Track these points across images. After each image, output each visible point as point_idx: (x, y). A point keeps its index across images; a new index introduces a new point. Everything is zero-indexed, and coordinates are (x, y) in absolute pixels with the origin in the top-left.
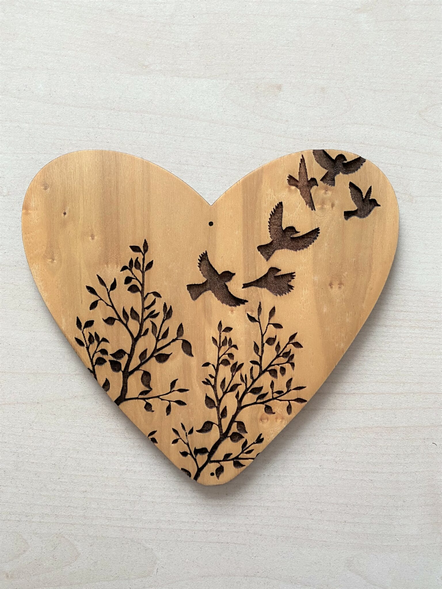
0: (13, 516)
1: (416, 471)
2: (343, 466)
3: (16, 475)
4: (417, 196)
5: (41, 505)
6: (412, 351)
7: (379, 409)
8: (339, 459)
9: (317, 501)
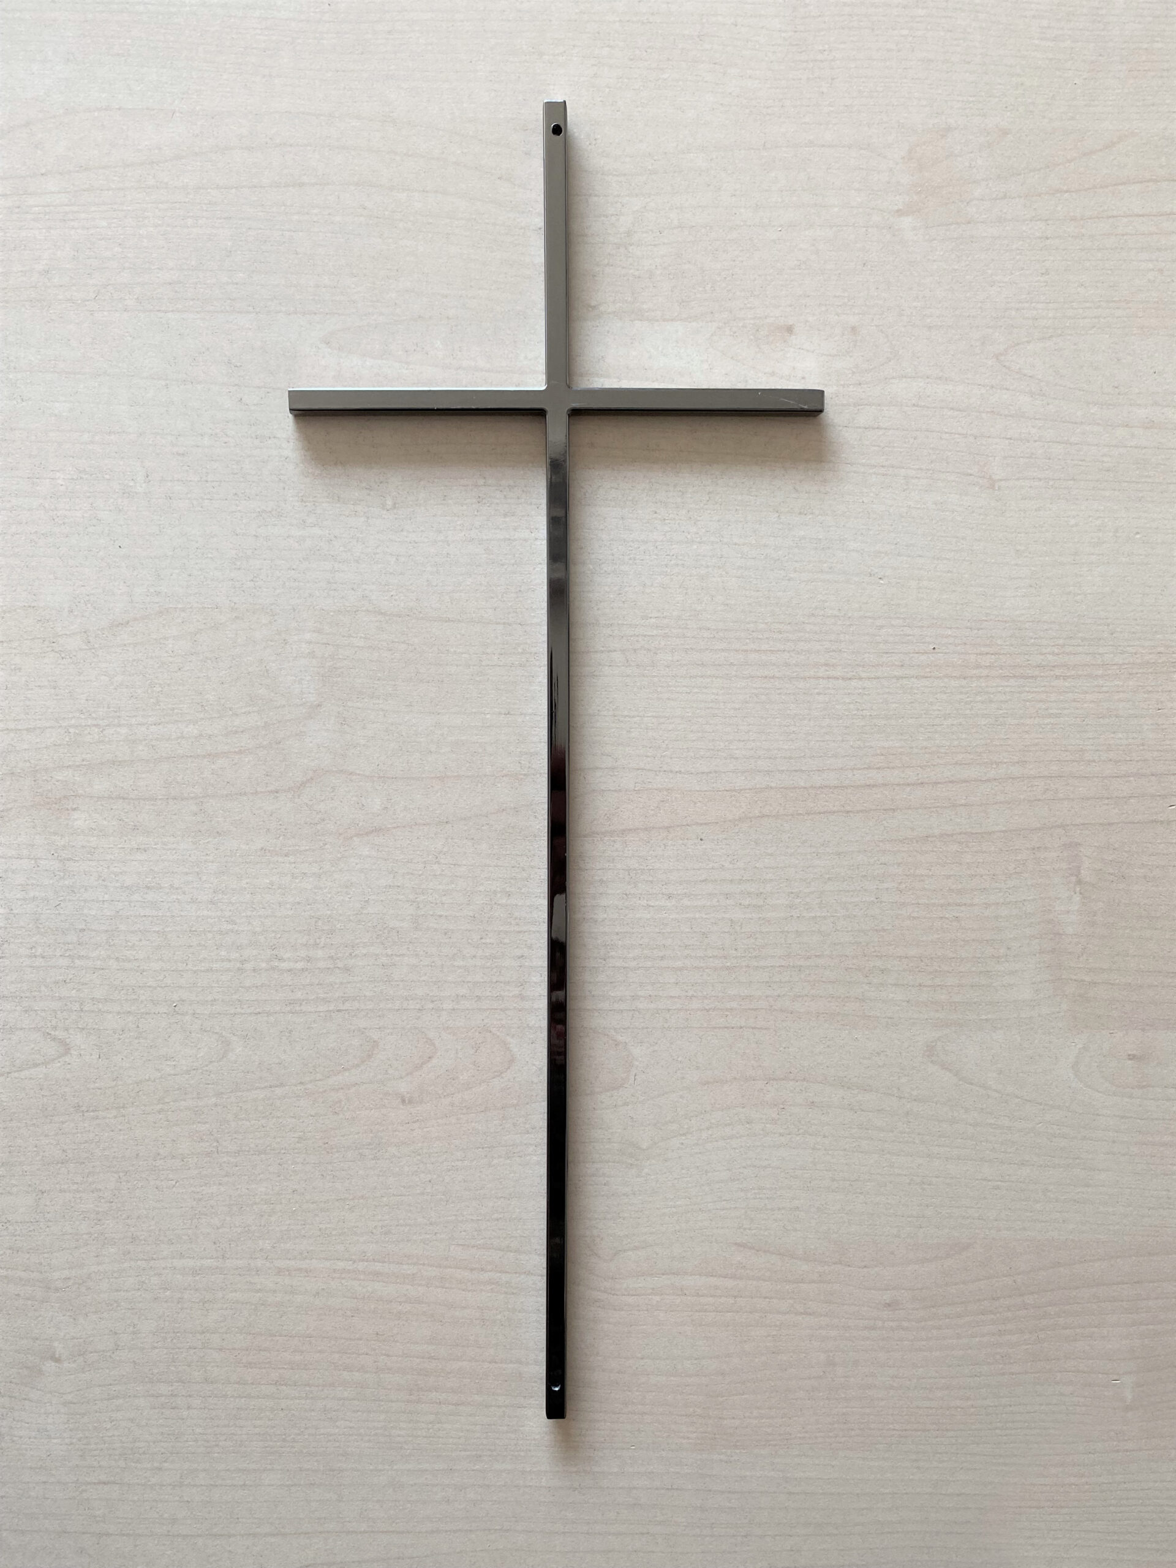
0: (411, 1002)
1: (1024, 900)
2: (912, 896)
3: (415, 936)
4: (1001, 480)
5: (454, 983)
6: (1007, 713)
7: (962, 805)
8: (904, 886)
9: (875, 954)
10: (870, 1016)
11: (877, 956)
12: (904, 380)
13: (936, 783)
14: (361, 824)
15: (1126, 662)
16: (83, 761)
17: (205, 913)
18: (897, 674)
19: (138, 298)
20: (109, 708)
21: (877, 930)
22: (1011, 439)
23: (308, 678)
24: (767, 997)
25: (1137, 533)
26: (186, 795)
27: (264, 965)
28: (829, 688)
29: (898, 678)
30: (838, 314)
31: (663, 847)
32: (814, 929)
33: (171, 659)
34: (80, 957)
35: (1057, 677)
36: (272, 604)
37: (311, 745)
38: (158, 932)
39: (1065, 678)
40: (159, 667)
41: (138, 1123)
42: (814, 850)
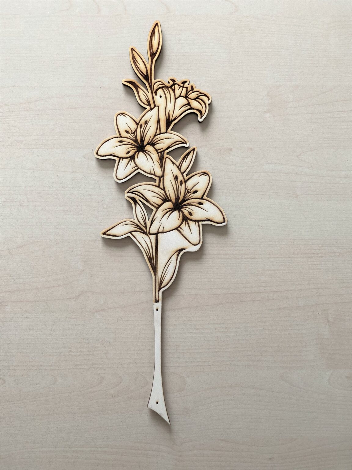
10: (262, 366)
11: (264, 347)
12: (268, 164)
13: (282, 291)
14: (97, 308)
15: (341, 251)
16: (9, 290)
17: (48, 337)
18: (268, 257)
19: (24, 145)
20: (17, 273)
21: (264, 339)
22: (302, 182)
23: (80, 262)
24: (229, 361)
25: (344, 211)
26: (41, 300)
27: (67, 354)
28: (246, 262)
29: (268, 258)
30: (246, 144)
31: (194, 313)
32: (244, 339)
33: (36, 257)
34: (8, 352)
35: (319, 257)
36: (68, 239)
37: (81, 283)
38: (33, 344)
39: (322, 257)
40: (32, 260)
41: (28, 405)
42: (243, 313)
